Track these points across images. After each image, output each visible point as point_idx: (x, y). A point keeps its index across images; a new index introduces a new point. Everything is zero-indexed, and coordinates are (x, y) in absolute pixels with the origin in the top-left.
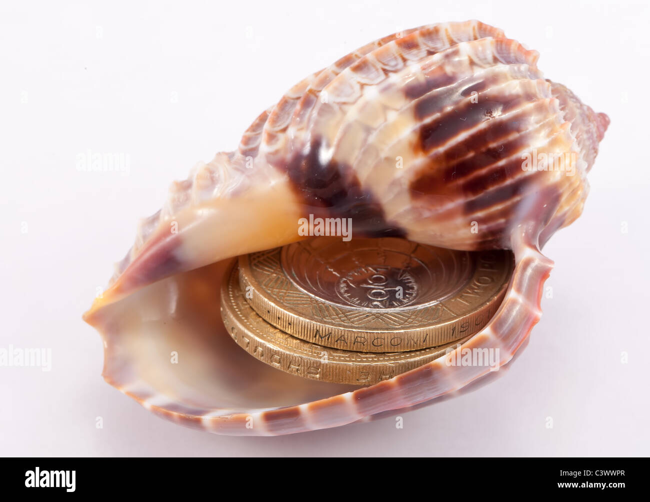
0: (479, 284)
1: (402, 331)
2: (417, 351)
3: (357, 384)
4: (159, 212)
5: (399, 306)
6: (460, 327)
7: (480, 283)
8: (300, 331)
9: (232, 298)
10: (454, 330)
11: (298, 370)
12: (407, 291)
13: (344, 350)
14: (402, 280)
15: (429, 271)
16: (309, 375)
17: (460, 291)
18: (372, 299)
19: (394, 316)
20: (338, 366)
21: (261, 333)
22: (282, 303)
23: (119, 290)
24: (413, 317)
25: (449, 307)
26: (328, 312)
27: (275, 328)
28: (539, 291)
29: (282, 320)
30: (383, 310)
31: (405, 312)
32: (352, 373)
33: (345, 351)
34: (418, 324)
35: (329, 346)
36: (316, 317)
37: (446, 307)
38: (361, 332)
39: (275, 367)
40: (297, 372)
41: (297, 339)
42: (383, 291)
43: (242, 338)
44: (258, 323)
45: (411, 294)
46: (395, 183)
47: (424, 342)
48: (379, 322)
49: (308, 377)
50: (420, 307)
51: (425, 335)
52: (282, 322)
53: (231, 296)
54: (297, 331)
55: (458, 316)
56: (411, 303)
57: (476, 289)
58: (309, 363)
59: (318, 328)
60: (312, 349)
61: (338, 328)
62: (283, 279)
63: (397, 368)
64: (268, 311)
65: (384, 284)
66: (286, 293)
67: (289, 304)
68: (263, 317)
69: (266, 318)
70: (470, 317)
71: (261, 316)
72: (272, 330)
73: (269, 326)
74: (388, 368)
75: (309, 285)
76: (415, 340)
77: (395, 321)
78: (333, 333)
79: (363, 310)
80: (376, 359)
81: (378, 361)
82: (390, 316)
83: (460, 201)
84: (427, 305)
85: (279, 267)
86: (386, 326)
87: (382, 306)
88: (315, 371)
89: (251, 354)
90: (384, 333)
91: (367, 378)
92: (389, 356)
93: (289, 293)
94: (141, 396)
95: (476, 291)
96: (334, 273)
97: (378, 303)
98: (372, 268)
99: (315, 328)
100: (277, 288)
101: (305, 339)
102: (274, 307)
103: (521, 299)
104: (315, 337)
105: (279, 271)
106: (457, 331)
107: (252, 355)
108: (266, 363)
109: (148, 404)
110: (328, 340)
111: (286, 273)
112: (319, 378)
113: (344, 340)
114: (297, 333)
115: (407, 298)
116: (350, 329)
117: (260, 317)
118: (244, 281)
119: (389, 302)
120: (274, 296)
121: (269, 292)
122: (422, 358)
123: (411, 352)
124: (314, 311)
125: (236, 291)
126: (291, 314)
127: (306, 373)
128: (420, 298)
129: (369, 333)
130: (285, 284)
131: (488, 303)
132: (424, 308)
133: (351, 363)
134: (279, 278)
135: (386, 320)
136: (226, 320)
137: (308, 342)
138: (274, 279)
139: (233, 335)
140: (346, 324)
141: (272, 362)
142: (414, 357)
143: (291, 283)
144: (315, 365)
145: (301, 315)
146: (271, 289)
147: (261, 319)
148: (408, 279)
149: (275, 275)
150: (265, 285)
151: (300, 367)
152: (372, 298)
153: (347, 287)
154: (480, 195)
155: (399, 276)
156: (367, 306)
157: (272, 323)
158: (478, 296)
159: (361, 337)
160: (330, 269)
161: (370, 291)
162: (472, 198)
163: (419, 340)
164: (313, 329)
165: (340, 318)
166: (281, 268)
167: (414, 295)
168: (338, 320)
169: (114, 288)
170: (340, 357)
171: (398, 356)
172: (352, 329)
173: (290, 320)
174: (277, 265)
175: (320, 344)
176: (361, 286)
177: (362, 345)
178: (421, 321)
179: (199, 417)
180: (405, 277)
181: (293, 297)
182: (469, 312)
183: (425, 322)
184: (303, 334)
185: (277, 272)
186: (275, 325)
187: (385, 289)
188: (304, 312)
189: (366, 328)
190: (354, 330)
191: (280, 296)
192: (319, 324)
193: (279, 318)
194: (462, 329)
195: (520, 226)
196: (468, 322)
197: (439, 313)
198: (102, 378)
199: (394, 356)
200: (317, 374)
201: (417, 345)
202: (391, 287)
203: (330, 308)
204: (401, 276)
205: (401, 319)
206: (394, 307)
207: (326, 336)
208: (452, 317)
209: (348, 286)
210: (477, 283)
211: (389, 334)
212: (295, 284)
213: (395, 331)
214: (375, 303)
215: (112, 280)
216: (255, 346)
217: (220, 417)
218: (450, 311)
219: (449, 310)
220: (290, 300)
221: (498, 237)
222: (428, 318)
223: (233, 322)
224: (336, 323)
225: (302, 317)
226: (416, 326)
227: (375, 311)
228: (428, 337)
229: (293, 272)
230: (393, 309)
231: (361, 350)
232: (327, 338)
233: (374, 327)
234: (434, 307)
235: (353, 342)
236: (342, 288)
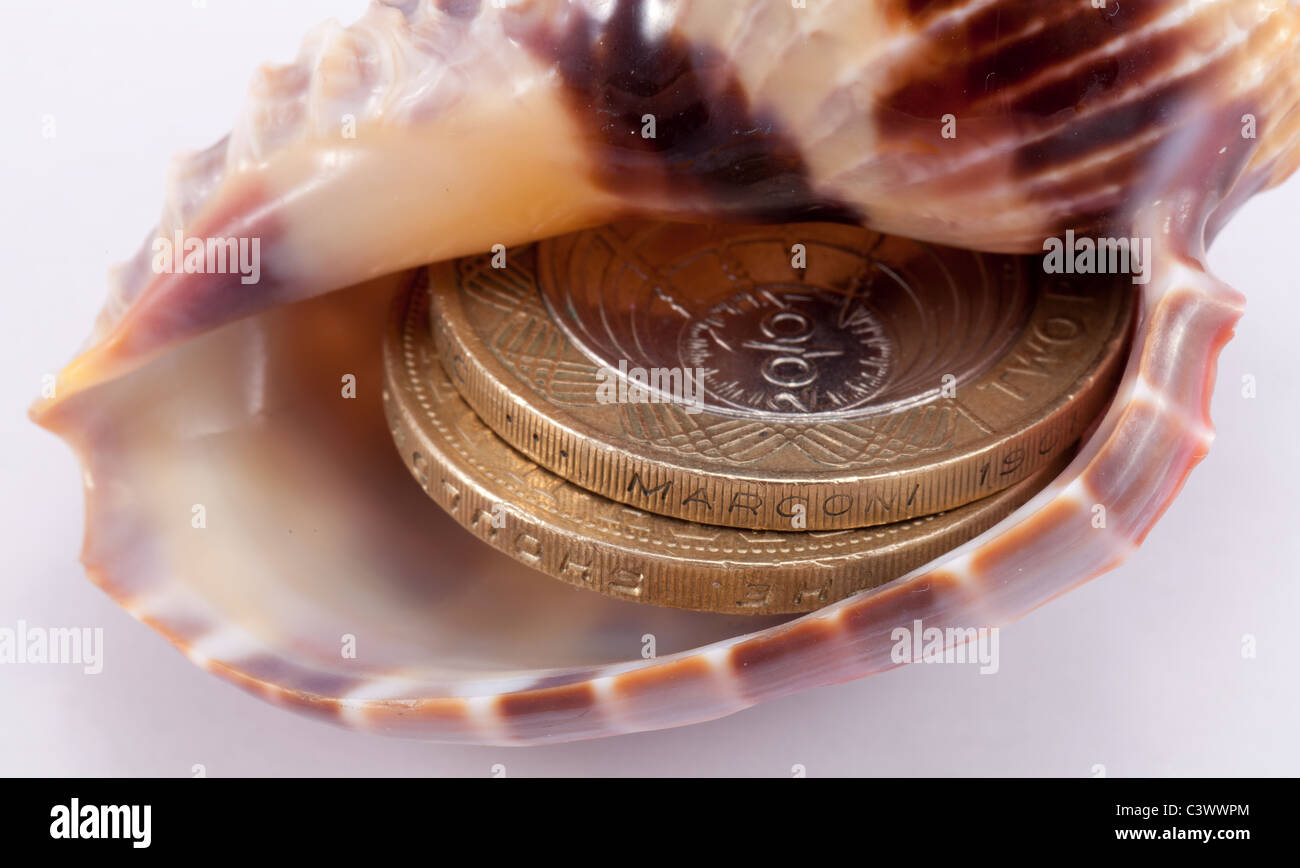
0: (1047, 340)
1: (854, 479)
2: (890, 525)
3: (738, 612)
4: (224, 142)
5: (845, 404)
6: (1000, 461)
7: (1050, 336)
8: (591, 471)
9: (413, 372)
10: (985, 471)
11: (585, 574)
12: (863, 362)
13: (702, 525)
14: (850, 328)
15: (917, 302)
16: (614, 588)
17: (998, 360)
18: (774, 385)
19: (831, 434)
20: (690, 570)
21: (490, 475)
22: (543, 398)
23: (123, 350)
24: (880, 437)
25: (971, 406)
26: (663, 422)
27: (526, 459)
28: (1207, 376)
29: (545, 441)
30: (805, 418)
31: (858, 423)
32: (727, 586)
33: (705, 527)
34: (895, 459)
35: (665, 513)
36: (631, 438)
37: (963, 407)
38: (748, 481)
39: (525, 563)
40: (584, 579)
41: (583, 490)
42: (802, 362)
43: (439, 483)
44: (480, 444)
45: (873, 370)
46: (837, 98)
47: (909, 504)
48: (794, 451)
49: (612, 593)
50: (898, 407)
51: (912, 486)
52: (544, 449)
53: (410, 364)
54: (584, 472)
55: (997, 433)
56: (874, 396)
57: (1040, 355)
58: (614, 560)
59: (637, 470)
60: (622, 521)
61: (691, 470)
62: (545, 326)
63: (842, 573)
64: (508, 417)
65: (804, 339)
66: (552, 368)
67: (562, 399)
68: (495, 428)
69: (502, 433)
70: (1028, 437)
71: (490, 425)
72: (519, 464)
73: (509, 453)
74: (817, 573)
75: (610, 343)
76: (887, 500)
77: (834, 449)
78: (676, 482)
79: (752, 417)
80: (787, 551)
81: (792, 555)
82: (822, 436)
83: (1005, 145)
84: (915, 401)
85: (535, 291)
86: (814, 465)
87: (799, 406)
88: (630, 580)
89: (463, 524)
90: (807, 484)
91: (764, 598)
92: (818, 542)
93: (560, 367)
94: (183, 630)
95: (1039, 359)
96: (675, 307)
97: (790, 397)
98: (771, 293)
99: (630, 467)
100: (529, 354)
101: (603, 492)
102: (524, 410)
103: (1160, 402)
104: (630, 488)
105: (532, 302)
106: (992, 476)
107: (468, 528)
108: (504, 551)
109: (202, 653)
110: (663, 498)
111: (551, 308)
112: (641, 596)
113: (705, 501)
114: (584, 478)
115: (864, 380)
116: (720, 475)
117: (487, 426)
118: (445, 331)
119: (819, 394)
120: (525, 378)
121: (510, 364)
122: (904, 547)
123: (875, 528)
124: (627, 421)
125: (423, 352)
126: (568, 430)
127: (606, 583)
128: (896, 381)
129: (770, 483)
130: (549, 341)
131: (1071, 397)
132: (909, 410)
133: (722, 562)
134: (533, 323)
135: (811, 446)
136: (398, 429)
137: (611, 502)
138: (519, 325)
139: (416, 472)
140: (709, 459)
141: (518, 550)
142: (884, 543)
143: (565, 337)
144: (631, 566)
145: (594, 432)
146: (514, 355)
147: (488, 433)
148: (865, 325)
149: (523, 315)
150: (499, 345)
151: (590, 569)
152: (776, 382)
153: (709, 349)
154: (1057, 129)
155: (842, 315)
156: (763, 407)
157: (519, 447)
158: (1045, 375)
159: (748, 495)
160: (663, 298)
161: (767, 361)
162: (1035, 136)
163: (897, 499)
164: (625, 472)
165: (693, 441)
166: (539, 292)
167: (881, 373)
168: (690, 446)
169: (113, 342)
170: (693, 543)
171: (841, 541)
172: (726, 473)
173: (565, 444)
174: (527, 286)
175: (641, 506)
176: (745, 345)
177: (751, 512)
178: (901, 450)
179: (334, 700)
180: (857, 319)
181: (572, 379)
182: (1025, 422)
183: (912, 452)
184: (598, 481)
185: (529, 306)
186: (525, 451)
187: (805, 356)
188: (601, 422)
189: (763, 471)
190: (730, 476)
191: (539, 375)
192: (639, 457)
193: (535, 436)
194: (1006, 466)
195: (1157, 203)
196: (1022, 450)
197: (947, 426)
198: (80, 569)
199: (833, 540)
200: (635, 587)
201: (891, 512)
202: (821, 350)
203: (668, 410)
204: (846, 317)
205: (851, 444)
206: (832, 409)
207: (657, 489)
208: (980, 436)
209: (712, 346)
210: (1042, 338)
211: (821, 488)
212: (576, 341)
213: (835, 481)
214: (783, 396)
215: (105, 317)
216: (475, 507)
217: (387, 704)
218: (977, 418)
219: (972, 415)
220: (565, 388)
221: (1100, 226)
222: (919, 440)
223: (416, 441)
224: (685, 454)
225: (596, 438)
226: (888, 465)
227: (782, 419)
228: (919, 492)
229: (571, 307)
230: (828, 413)
231: (748, 526)
232: (659, 493)
233: (782, 467)
234: (934, 407)
235: (727, 504)
236: (697, 351)
